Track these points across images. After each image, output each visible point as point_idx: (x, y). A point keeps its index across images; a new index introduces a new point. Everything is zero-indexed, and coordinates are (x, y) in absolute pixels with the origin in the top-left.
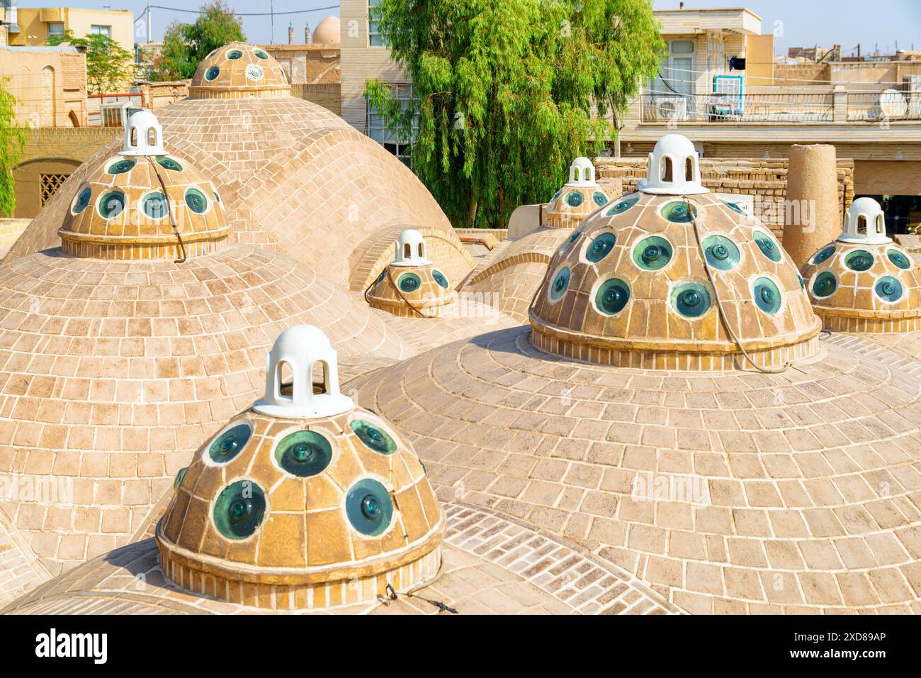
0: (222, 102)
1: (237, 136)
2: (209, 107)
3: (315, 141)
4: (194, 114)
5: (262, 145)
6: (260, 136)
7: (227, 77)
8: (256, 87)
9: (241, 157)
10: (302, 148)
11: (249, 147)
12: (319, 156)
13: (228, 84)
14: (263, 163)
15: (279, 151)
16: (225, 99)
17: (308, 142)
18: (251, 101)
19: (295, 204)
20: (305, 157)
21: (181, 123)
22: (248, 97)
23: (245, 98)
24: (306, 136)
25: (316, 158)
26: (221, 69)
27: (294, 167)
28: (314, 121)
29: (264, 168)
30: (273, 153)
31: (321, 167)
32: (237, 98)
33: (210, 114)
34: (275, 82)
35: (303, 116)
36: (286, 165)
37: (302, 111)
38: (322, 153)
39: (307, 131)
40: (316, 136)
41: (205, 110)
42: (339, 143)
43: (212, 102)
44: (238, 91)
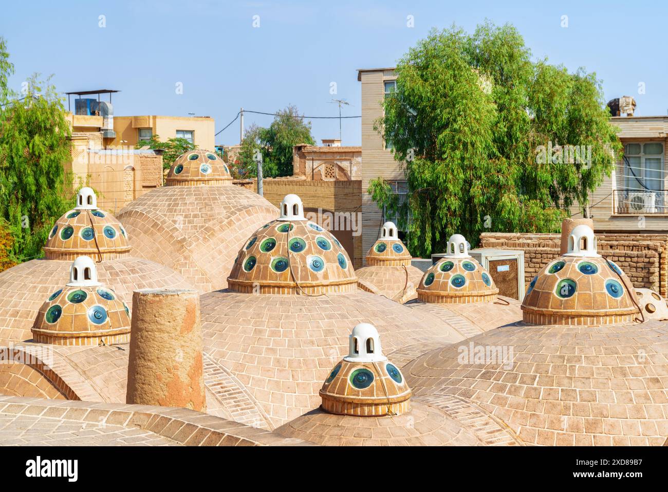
0: (183, 188)
1: (189, 210)
2: (174, 191)
3: (238, 213)
4: (164, 196)
5: (203, 215)
6: (203, 210)
7: (187, 172)
8: (206, 178)
9: (189, 222)
10: (229, 217)
11: (195, 216)
12: (240, 222)
13: (188, 176)
14: (202, 227)
15: (213, 219)
16: (185, 186)
17: (233, 213)
18: (201, 187)
19: (220, 252)
20: (230, 223)
21: (155, 201)
22: (202, 185)
23: (198, 186)
24: (233, 209)
25: (237, 224)
26: (184, 167)
27: (222, 229)
28: (241, 201)
29: (202, 229)
30: (210, 220)
31: (240, 230)
32: (193, 186)
33: (174, 195)
34: (219, 175)
35: (234, 197)
36: (217, 228)
37: (234, 194)
38: (242, 220)
39: (234, 207)
40: (240, 210)
41: (172, 193)
42: (255, 215)
43: (177, 188)
44: (194, 181)
